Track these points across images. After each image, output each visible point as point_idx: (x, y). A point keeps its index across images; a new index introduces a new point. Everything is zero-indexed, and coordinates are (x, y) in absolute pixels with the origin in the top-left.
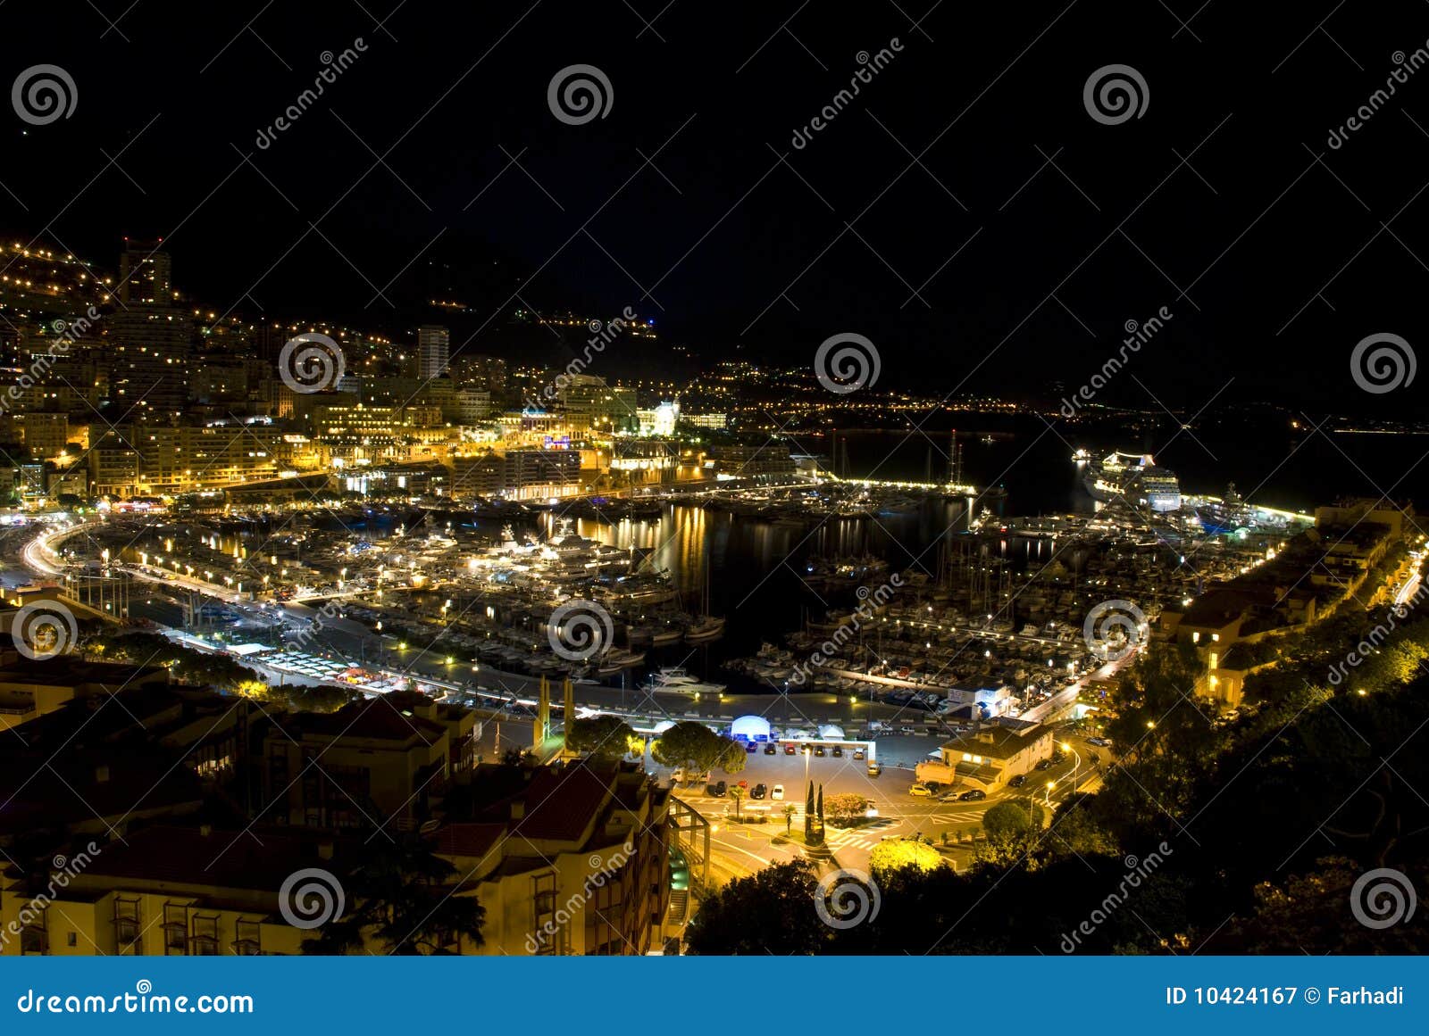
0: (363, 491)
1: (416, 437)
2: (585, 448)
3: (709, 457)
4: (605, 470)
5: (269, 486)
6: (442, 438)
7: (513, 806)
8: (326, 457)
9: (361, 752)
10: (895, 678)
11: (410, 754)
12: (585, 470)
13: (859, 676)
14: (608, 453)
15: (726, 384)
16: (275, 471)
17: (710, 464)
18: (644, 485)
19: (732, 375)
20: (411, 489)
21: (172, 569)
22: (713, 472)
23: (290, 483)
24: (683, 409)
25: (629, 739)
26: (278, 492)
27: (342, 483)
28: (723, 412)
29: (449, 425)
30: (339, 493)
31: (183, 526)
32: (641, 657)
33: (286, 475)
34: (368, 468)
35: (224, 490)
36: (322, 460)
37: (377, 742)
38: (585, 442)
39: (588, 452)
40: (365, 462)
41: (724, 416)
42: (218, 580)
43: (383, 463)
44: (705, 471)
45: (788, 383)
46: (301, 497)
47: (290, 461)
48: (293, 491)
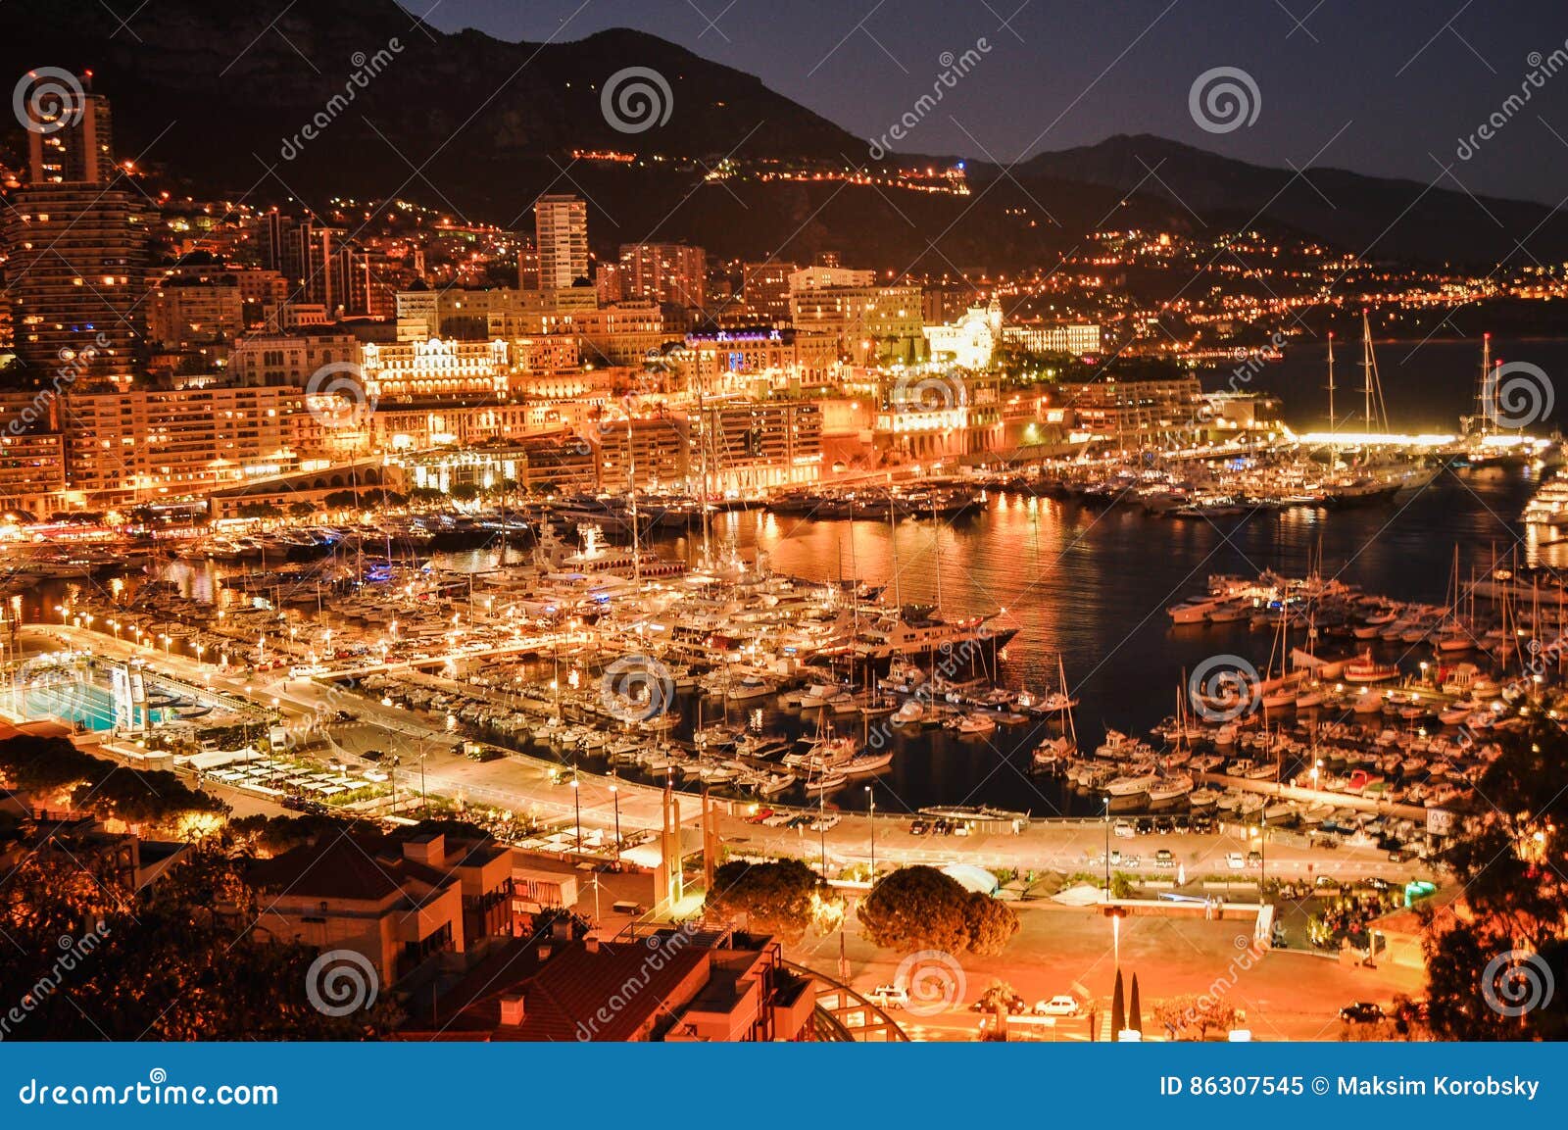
0: (444, 488)
1: (533, 391)
2: (829, 397)
3: (1052, 405)
4: (866, 436)
5: (283, 487)
6: (578, 389)
7: (503, 1004)
8: (380, 434)
9: (306, 920)
10: (1341, 792)
11: (384, 922)
12: (830, 437)
13: (1272, 788)
14: (870, 405)
15: (1101, 271)
16: (293, 461)
17: (1056, 416)
18: (936, 459)
19: (1113, 255)
20: (527, 482)
21: (109, 631)
22: (1062, 430)
23: (318, 481)
24: (1008, 321)
25: (816, 899)
26: (300, 497)
27: (407, 475)
28: (1094, 323)
29: (589, 367)
30: (403, 493)
31: (139, 560)
32: (887, 759)
33: (309, 467)
34: (452, 449)
35: (208, 497)
36: (372, 439)
37: (334, 904)
38: (830, 386)
39: (835, 404)
40: (448, 439)
41: (1094, 330)
42: (183, 648)
43: (477, 437)
44: (1047, 429)
45: (1216, 264)
46: (335, 502)
47: (319, 442)
48: (324, 493)
